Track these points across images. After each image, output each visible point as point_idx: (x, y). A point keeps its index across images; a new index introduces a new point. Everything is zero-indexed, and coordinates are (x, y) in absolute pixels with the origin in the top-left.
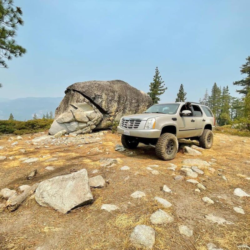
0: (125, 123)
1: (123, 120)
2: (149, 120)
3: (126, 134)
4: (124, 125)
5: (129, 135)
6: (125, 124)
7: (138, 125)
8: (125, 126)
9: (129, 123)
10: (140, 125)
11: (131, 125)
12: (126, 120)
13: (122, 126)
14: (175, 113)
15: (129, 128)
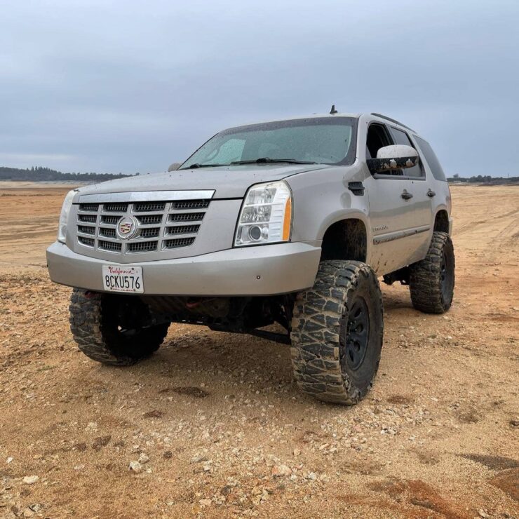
0: (100, 224)
1: (83, 206)
2: (253, 196)
3: (119, 290)
4: (98, 236)
5: (140, 291)
6: (103, 230)
7: (196, 228)
8: (102, 243)
9: (130, 220)
10: (203, 223)
11: (144, 232)
12: (108, 206)
13: (81, 239)
14: (350, 159)
15: (133, 247)
